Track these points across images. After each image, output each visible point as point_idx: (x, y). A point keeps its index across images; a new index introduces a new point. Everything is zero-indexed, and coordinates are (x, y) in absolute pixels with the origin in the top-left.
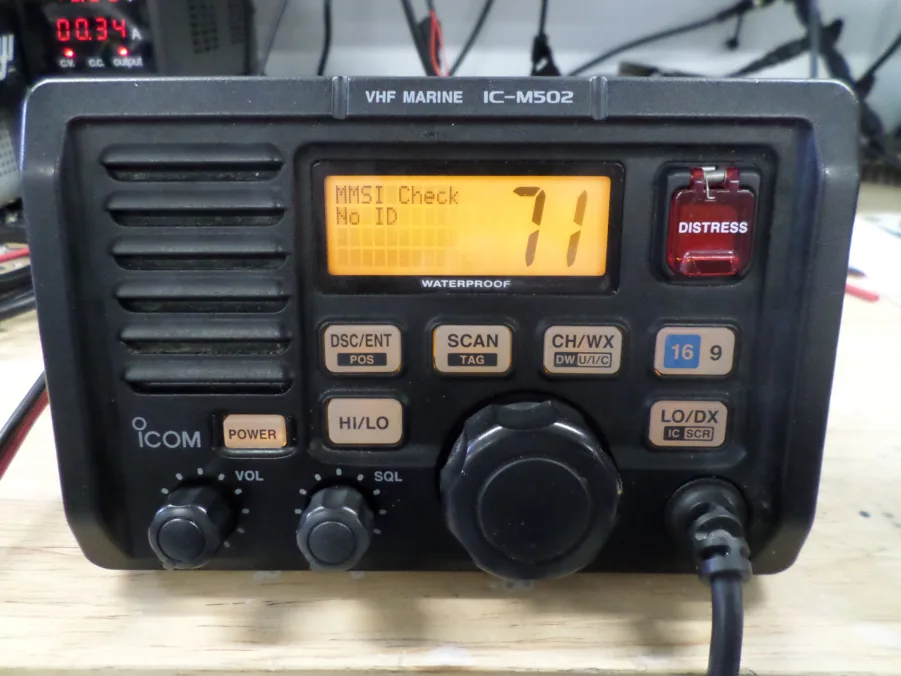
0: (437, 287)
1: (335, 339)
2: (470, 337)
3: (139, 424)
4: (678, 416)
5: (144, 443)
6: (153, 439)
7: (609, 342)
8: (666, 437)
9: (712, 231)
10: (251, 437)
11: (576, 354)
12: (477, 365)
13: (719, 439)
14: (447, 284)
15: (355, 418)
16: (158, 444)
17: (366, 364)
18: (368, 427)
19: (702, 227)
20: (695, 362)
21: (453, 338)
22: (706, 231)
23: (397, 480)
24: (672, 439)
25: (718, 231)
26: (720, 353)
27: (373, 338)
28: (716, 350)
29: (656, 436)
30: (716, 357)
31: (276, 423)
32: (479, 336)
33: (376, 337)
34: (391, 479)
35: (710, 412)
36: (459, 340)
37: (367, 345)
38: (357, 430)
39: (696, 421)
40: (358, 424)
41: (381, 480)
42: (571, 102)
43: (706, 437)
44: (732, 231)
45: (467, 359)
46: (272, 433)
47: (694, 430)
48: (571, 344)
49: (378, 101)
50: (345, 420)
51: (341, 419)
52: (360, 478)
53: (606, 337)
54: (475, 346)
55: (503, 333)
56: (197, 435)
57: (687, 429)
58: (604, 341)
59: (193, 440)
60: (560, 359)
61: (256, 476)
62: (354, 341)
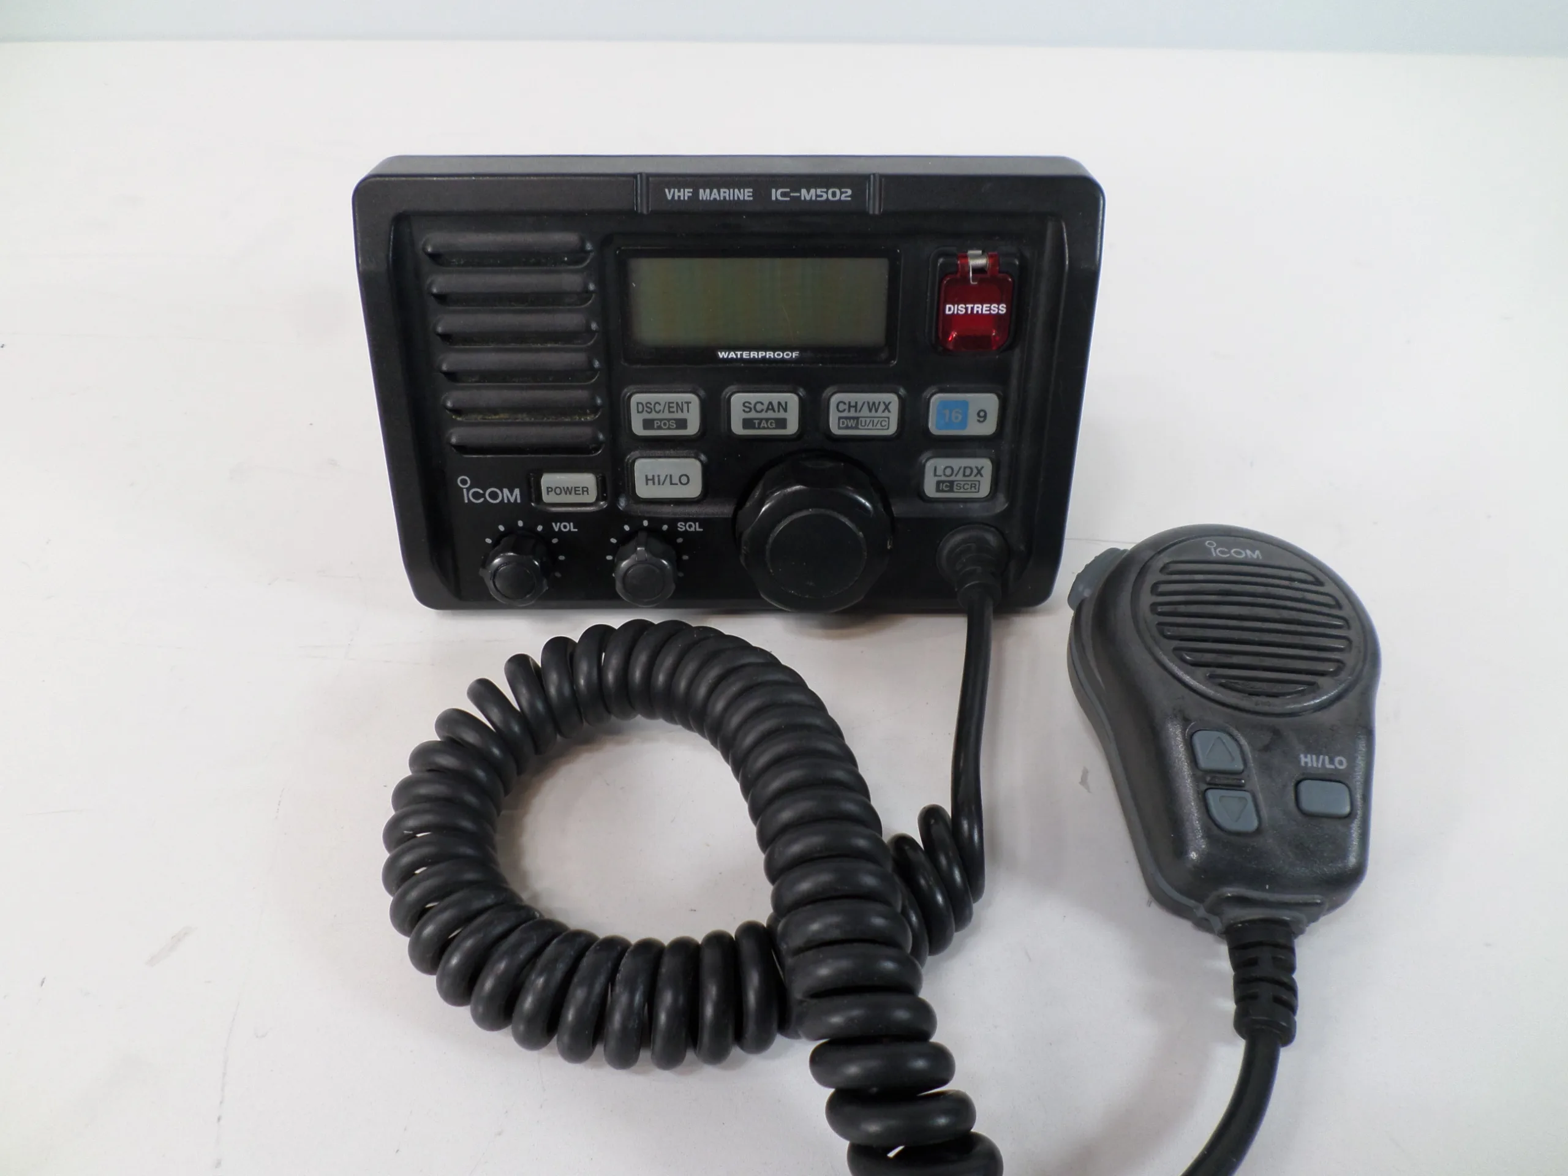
0: (732, 358)
1: (640, 406)
2: (762, 404)
3: (464, 482)
4: (948, 472)
5: (469, 499)
6: (476, 495)
7: (887, 407)
8: (938, 490)
9: (975, 312)
10: (566, 494)
11: (857, 418)
12: (768, 428)
13: (985, 490)
14: (742, 355)
15: (659, 476)
16: (482, 500)
17: (669, 428)
18: (671, 484)
19: (966, 309)
20: (964, 424)
21: (747, 404)
22: (969, 312)
23: (698, 529)
24: (943, 491)
25: (980, 312)
26: (985, 416)
27: (675, 405)
28: (982, 414)
29: (930, 489)
30: (982, 419)
31: (588, 480)
32: (771, 403)
33: (677, 403)
34: (693, 529)
35: (977, 468)
36: (752, 406)
37: (670, 412)
38: (661, 486)
39: (964, 475)
40: (661, 482)
41: (684, 529)
42: (849, 199)
43: (973, 489)
44: (992, 312)
45: (760, 424)
46: (585, 490)
47: (962, 483)
48: (853, 409)
49: (676, 198)
50: (650, 477)
51: (646, 476)
52: (665, 527)
53: (884, 403)
54: (766, 412)
55: (792, 400)
56: (517, 491)
57: (955, 483)
58: (882, 407)
59: (513, 496)
60: (843, 423)
61: (570, 527)
62: (658, 408)
